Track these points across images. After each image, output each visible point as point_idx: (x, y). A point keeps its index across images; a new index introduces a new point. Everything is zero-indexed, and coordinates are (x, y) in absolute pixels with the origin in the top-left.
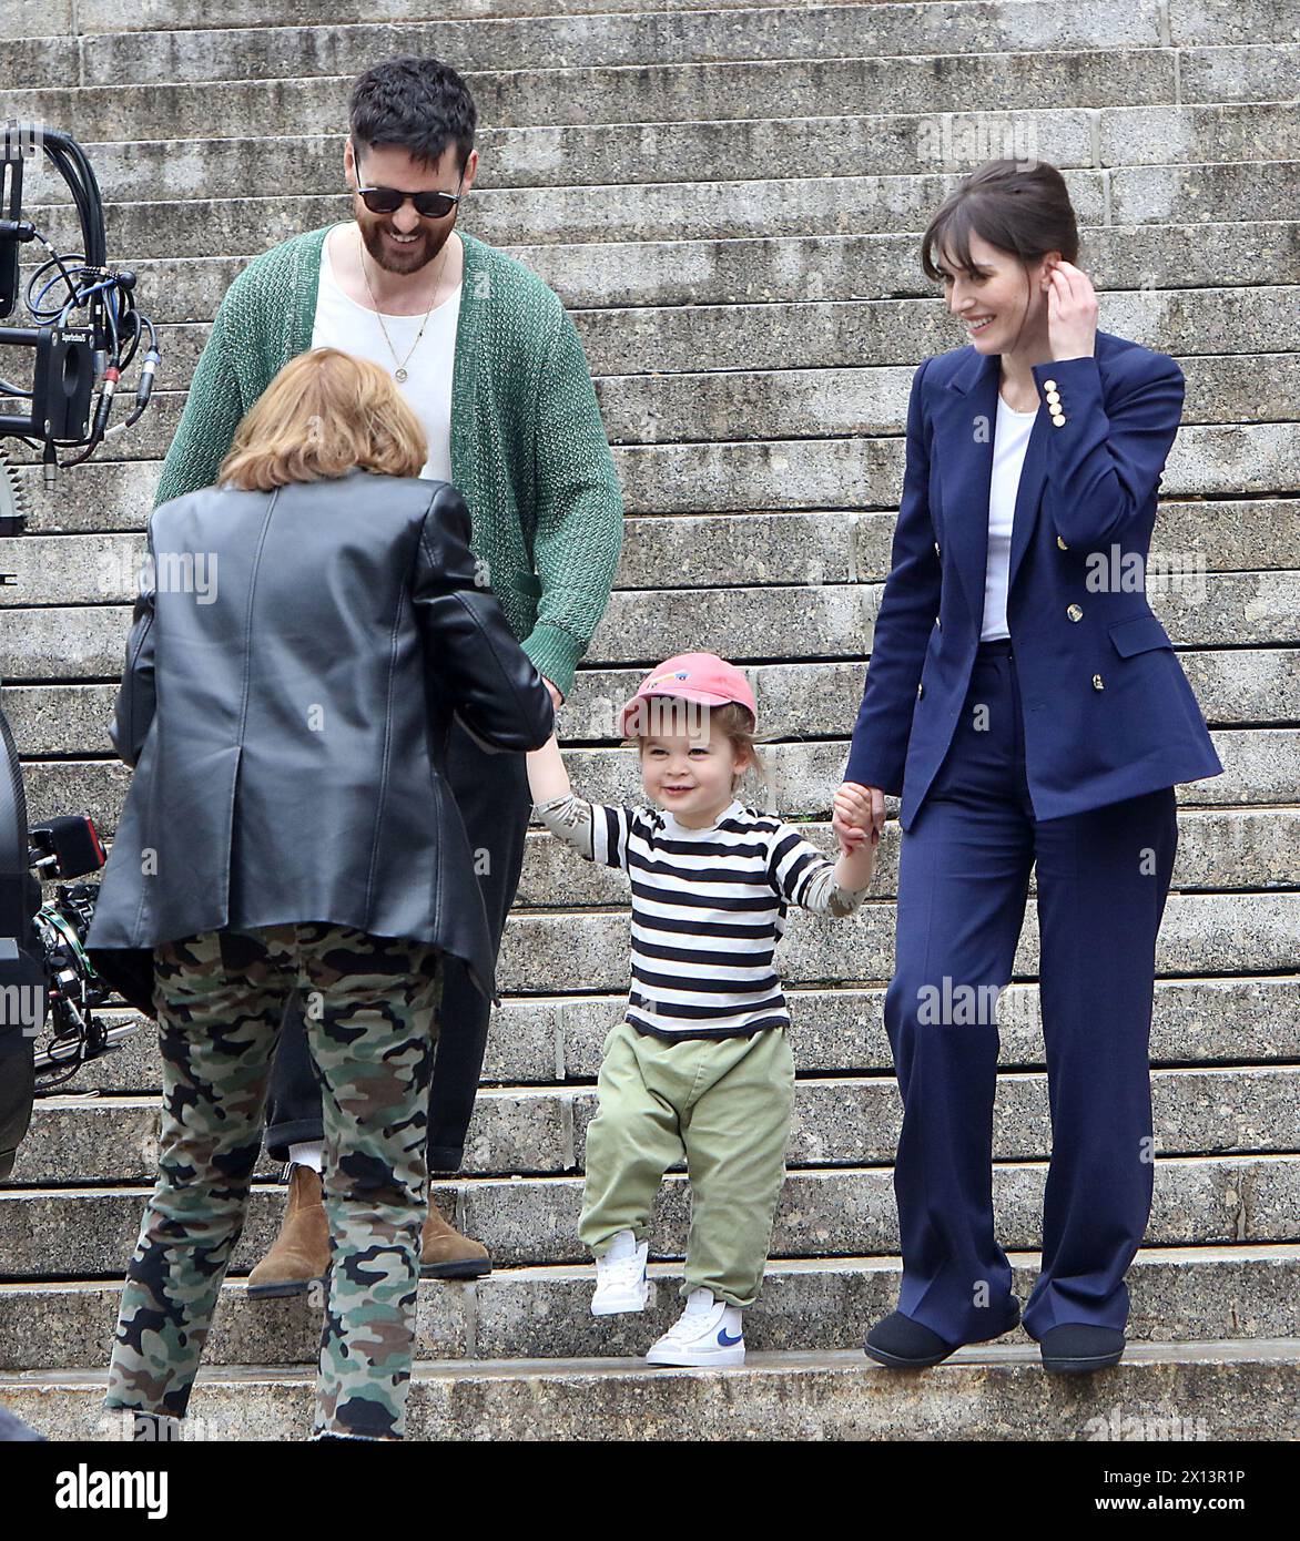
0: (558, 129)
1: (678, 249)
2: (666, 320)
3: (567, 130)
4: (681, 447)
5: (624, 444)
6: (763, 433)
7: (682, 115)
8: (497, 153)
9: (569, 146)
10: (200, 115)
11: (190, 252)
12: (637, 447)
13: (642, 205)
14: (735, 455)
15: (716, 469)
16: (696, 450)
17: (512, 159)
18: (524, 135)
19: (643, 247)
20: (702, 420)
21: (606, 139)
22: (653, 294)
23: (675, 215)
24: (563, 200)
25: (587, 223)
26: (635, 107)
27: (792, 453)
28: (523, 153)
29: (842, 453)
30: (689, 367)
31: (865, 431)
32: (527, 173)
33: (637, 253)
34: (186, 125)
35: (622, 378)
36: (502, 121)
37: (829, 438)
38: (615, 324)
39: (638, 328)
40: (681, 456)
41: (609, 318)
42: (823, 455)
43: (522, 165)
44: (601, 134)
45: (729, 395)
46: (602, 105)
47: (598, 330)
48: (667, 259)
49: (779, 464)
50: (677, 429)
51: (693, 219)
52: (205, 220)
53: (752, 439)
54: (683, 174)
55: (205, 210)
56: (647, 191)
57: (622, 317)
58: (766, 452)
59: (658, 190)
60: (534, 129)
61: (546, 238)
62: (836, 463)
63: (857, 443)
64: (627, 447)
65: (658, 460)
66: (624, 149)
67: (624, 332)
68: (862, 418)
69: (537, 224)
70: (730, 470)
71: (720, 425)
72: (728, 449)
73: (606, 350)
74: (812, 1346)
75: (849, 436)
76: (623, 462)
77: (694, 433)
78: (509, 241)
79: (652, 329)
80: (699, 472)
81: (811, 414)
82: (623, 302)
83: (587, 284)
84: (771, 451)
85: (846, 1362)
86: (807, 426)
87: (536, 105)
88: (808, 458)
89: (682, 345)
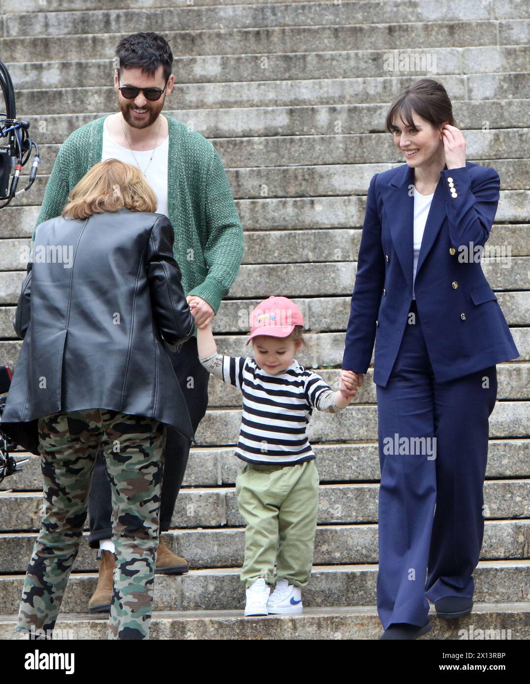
0: (219, 57)
1: (273, 111)
2: (267, 143)
3: (223, 58)
4: (275, 200)
5: (249, 198)
6: (312, 194)
7: (275, 50)
8: (192, 68)
9: (224, 64)
10: (58, 51)
11: (54, 112)
12: (255, 200)
13: (256, 91)
14: (299, 204)
15: (290, 210)
16: (281, 201)
17: (198, 70)
18: (204, 60)
19: (257, 110)
20: (284, 188)
21: (241, 61)
22: (262, 131)
23: (271, 95)
24: (221, 89)
25: (232, 99)
26: (254, 47)
27: (324, 203)
28: (204, 68)
29: (347, 203)
30: (278, 164)
31: (357, 193)
32: (205, 77)
33: (255, 113)
34: (52, 54)
35: (248, 169)
36: (194, 53)
37: (341, 196)
38: (245, 144)
39: (255, 146)
40: (274, 204)
41: (242, 142)
42: (338, 204)
43: (203, 73)
44: (239, 59)
45: (296, 177)
46: (239, 46)
47: (237, 147)
48: (269, 116)
49: (318, 208)
50: (273, 192)
51: (280, 97)
52: (60, 98)
53: (306, 197)
54: (275, 77)
55: (60, 93)
56: (259, 85)
57: (249, 142)
58: (312, 203)
59: (264, 84)
60: (209, 57)
61: (214, 106)
62: (344, 207)
63: (354, 198)
64: (250, 200)
65: (264, 206)
66: (249, 66)
67: (249, 148)
68: (356, 187)
69: (210, 99)
70: (296, 210)
71: (292, 190)
72: (295, 201)
73: (241, 156)
74: (332, 605)
75: (350, 195)
76: (249, 207)
77: (280, 194)
78: (197, 107)
79: (261, 147)
80: (282, 211)
81: (333, 185)
82: (248, 134)
83: (232, 127)
84: (315, 202)
85: (348, 612)
86: (331, 191)
87: (209, 46)
88: (331, 205)
89: (275, 154)
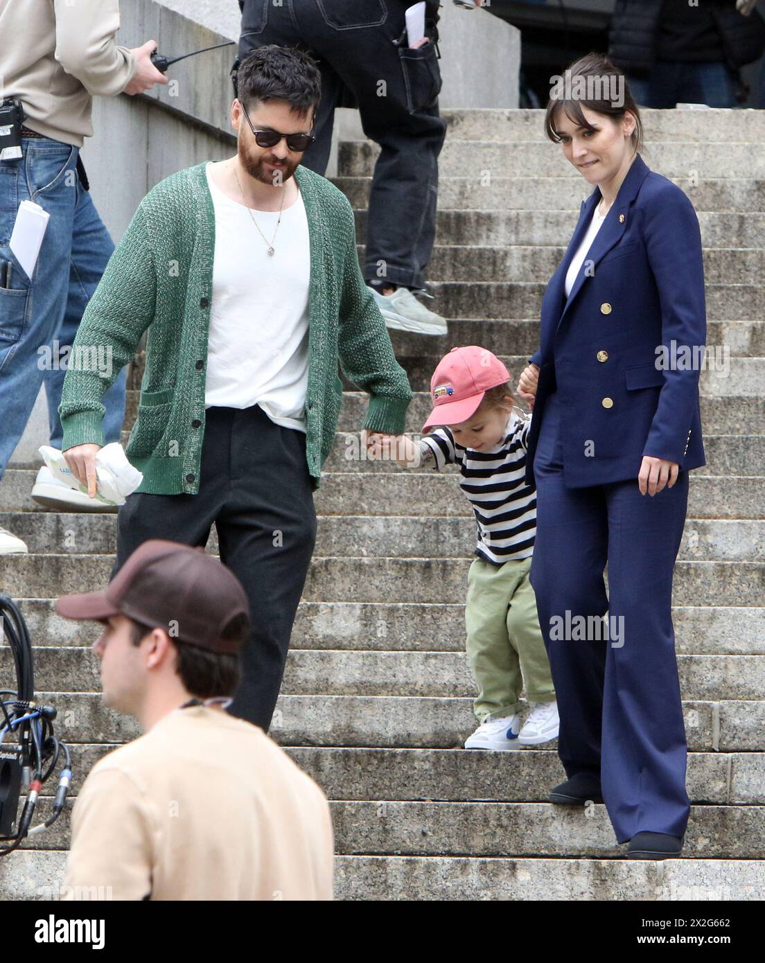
0: (358, 605)
1: (450, 703)
2: (438, 759)
3: (365, 606)
4: (447, 859)
5: (402, 854)
6: (512, 851)
7: (456, 598)
8: (310, 621)
9: (367, 619)
10: (77, 580)
11: (66, 687)
12: (413, 858)
13: (422, 667)
14: (490, 867)
15: (474, 877)
16: (458, 862)
17: (321, 626)
18: (332, 608)
19: (422, 700)
20: (465, 840)
21: (396, 614)
22: (429, 738)
23: (448, 676)
24: (360, 661)
25: (378, 680)
26: (419, 590)
27: (534, 868)
28: (330, 623)
29: (573, 870)
30: (455, 796)
31: (591, 853)
32: (332, 638)
33: (418, 706)
34: (66, 587)
35: (403, 803)
36: (315, 596)
37: (563, 857)
38: (399, 759)
39: (416, 764)
40: (447, 867)
41: (394, 755)
42: (558, 871)
43: (329, 632)
44: (392, 610)
45: (486, 821)
46: (393, 587)
47: (385, 764)
48: (441, 711)
49: (523, 876)
50: (444, 845)
51: (462, 681)
52: (79, 662)
53: (502, 856)
54: (455, 645)
55: (79, 655)
56: (427, 657)
57: (405, 755)
58: (513, 867)
59: (436, 657)
60: (340, 604)
61: (346, 690)
62: (568, 878)
63: (586, 863)
64: (405, 858)
65: (429, 868)
66: (410, 623)
67: (405, 767)
68: (589, 843)
69: (340, 678)
70: (484, 879)
71: (478, 843)
72: (484, 863)
73: (391, 780)
75: (578, 857)
76: (402, 869)
77: (457, 848)
78: (317, 691)
79: (427, 766)
80: (461, 879)
81: (549, 838)
82: (404, 742)
83: (378, 727)
84: (518, 866)
86: (546, 848)
87: (341, 585)
88: (546, 873)
89: (450, 779)
